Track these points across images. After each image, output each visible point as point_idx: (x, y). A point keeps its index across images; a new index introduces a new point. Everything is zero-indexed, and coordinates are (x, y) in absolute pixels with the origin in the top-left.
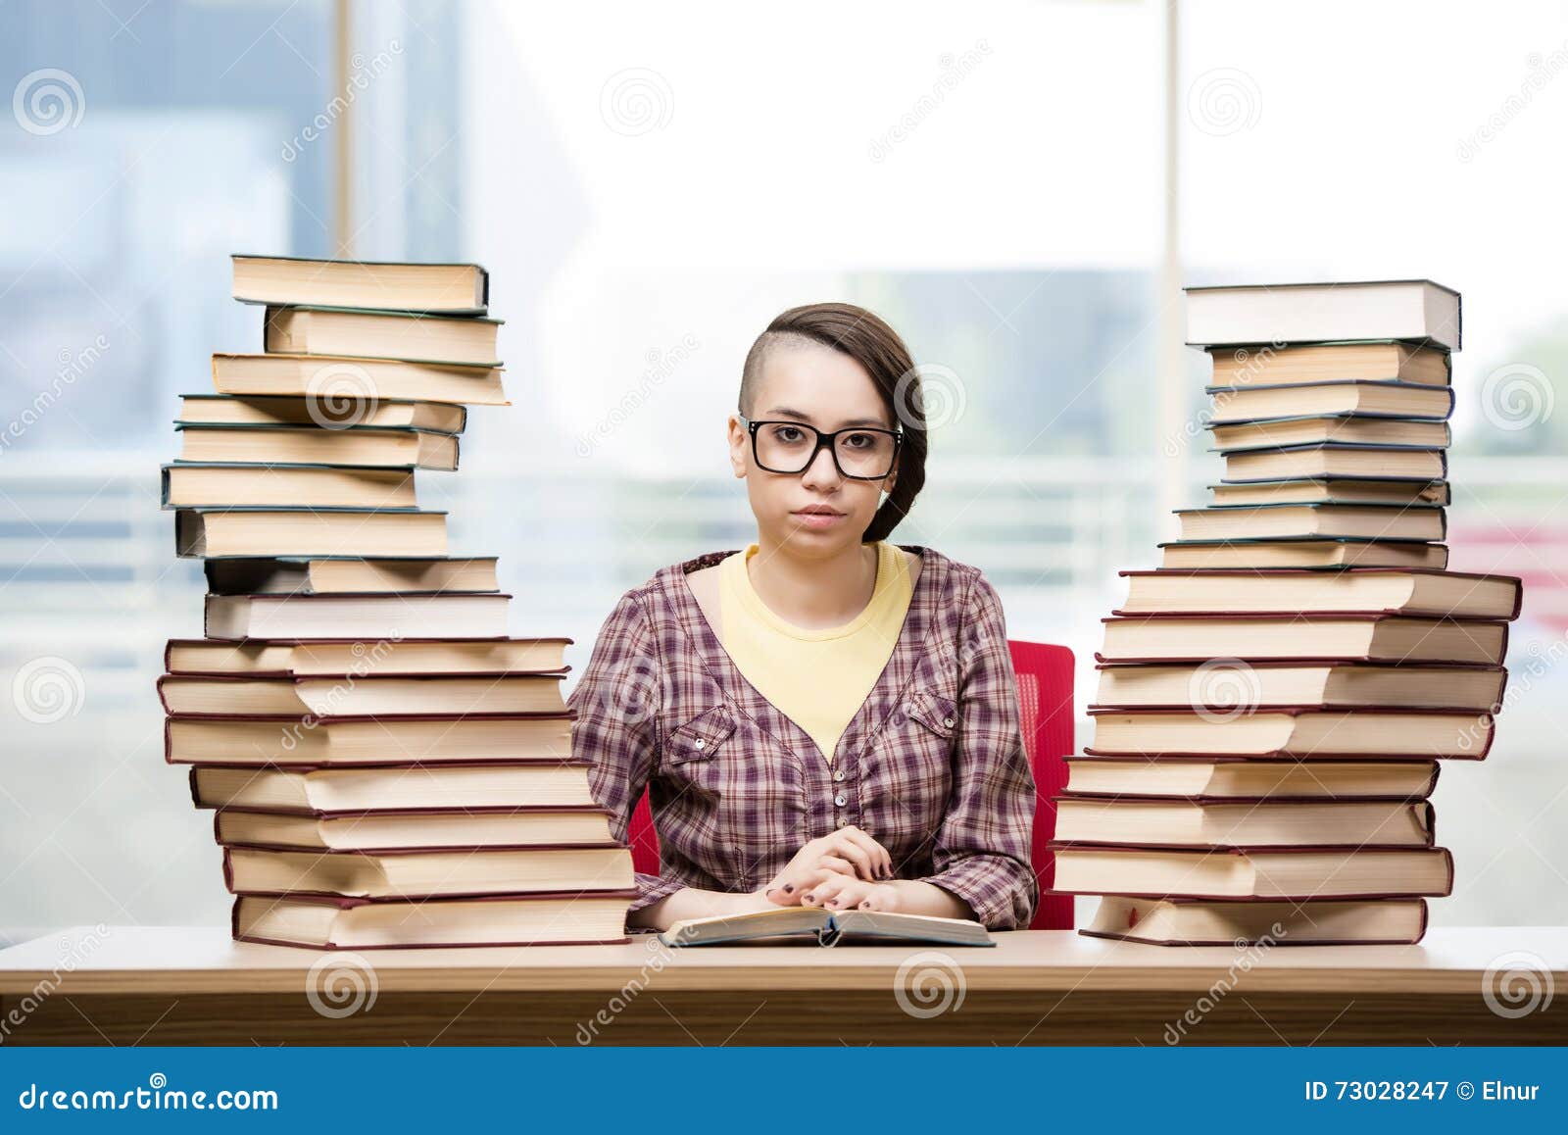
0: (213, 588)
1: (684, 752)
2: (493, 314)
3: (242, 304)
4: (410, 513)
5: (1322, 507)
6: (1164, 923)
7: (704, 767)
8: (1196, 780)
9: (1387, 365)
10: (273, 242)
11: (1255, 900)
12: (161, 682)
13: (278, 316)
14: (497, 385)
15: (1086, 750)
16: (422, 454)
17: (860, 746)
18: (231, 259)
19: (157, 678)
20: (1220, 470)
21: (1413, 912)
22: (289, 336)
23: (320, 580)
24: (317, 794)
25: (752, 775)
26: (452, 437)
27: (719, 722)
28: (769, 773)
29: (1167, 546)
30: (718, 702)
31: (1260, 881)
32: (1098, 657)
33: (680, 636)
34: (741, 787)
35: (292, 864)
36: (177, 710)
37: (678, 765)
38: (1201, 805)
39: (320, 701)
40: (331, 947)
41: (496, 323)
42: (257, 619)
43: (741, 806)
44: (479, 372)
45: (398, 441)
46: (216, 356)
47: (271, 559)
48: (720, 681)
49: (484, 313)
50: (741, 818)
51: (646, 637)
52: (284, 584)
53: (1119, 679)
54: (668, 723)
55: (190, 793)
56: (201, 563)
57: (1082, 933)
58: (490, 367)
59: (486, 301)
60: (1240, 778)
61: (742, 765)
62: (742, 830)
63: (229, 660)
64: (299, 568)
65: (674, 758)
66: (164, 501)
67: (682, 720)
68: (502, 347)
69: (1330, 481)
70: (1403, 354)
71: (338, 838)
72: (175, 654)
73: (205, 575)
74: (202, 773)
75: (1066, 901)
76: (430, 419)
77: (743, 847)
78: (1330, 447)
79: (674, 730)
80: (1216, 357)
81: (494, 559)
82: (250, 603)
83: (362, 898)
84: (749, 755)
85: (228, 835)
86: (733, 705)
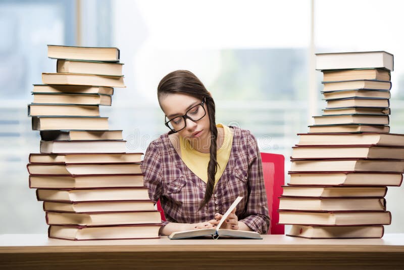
0: (43, 139)
1: (171, 190)
2: (121, 62)
3: (50, 59)
4: (98, 118)
5: (354, 115)
6: (310, 232)
7: (177, 195)
8: (319, 192)
9: (373, 75)
10: (59, 41)
11: (335, 226)
12: (28, 165)
13: (60, 62)
14: (122, 82)
15: (288, 184)
16: (101, 101)
17: (222, 186)
18: (47, 47)
19: (27, 164)
20: (326, 105)
21: (379, 230)
22: (64, 68)
23: (72, 137)
24: (72, 197)
25: (191, 196)
26: (109, 96)
27: (181, 182)
28: (196, 196)
29: (311, 127)
30: (181, 175)
31: (337, 221)
32: (291, 158)
33: (169, 157)
34: (188, 200)
35: (65, 217)
36: (33, 173)
37: (169, 194)
38: (321, 199)
39: (73, 171)
40: (76, 240)
41: (122, 64)
42: (55, 147)
43: (189, 206)
44: (117, 78)
45: (94, 97)
46: (43, 74)
47: (59, 131)
48: (181, 169)
49: (119, 62)
50: (189, 209)
51: (159, 157)
52: (62, 138)
53: (297, 164)
54: (166, 182)
55: (36, 197)
56: (39, 132)
57: (287, 235)
58: (120, 77)
59: (119, 58)
60: (331, 192)
61: (188, 194)
62: (189, 212)
63: (47, 159)
64: (67, 133)
65: (168, 192)
66: (29, 115)
67: (170, 181)
68: (124, 71)
69: (356, 108)
70: (377, 72)
71: (78, 209)
72: (32, 157)
73: (40, 136)
74: (39, 191)
75: (282, 226)
76: (104, 92)
77: (189, 217)
78: (356, 98)
79: (168, 184)
80: (324, 73)
81: (122, 131)
82: (53, 143)
83: (85, 226)
84: (190, 191)
85: (47, 208)
86: (185, 176)
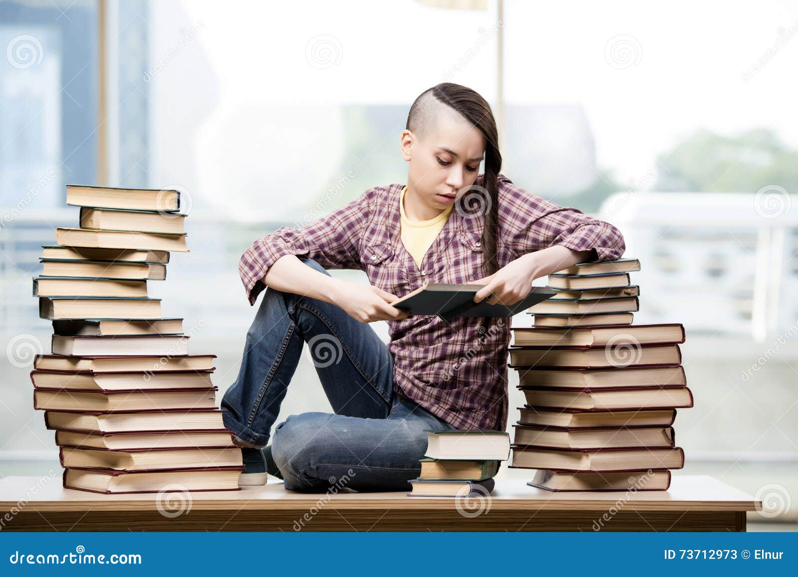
0: (56, 332)
3: (69, 207)
4: (144, 300)
12: (32, 373)
13: (86, 212)
14: (184, 243)
16: (150, 274)
18: (66, 187)
19: (31, 371)
21: (664, 477)
22: (92, 221)
23: (104, 330)
24: (103, 425)
26: (163, 265)
31: (592, 464)
35: (90, 455)
36: (39, 385)
38: (568, 431)
39: (105, 384)
40: (108, 493)
42: (76, 347)
44: (175, 237)
45: (140, 268)
46: (59, 229)
47: (83, 320)
52: (88, 332)
55: (45, 423)
56: (51, 322)
58: (181, 235)
63: (63, 364)
64: (95, 325)
66: (34, 294)
68: (186, 226)
71: (112, 445)
72: (38, 361)
73: (53, 327)
74: (50, 414)
76: (154, 258)
81: (181, 320)
82: (74, 340)
83: (122, 471)
85: (62, 441)
